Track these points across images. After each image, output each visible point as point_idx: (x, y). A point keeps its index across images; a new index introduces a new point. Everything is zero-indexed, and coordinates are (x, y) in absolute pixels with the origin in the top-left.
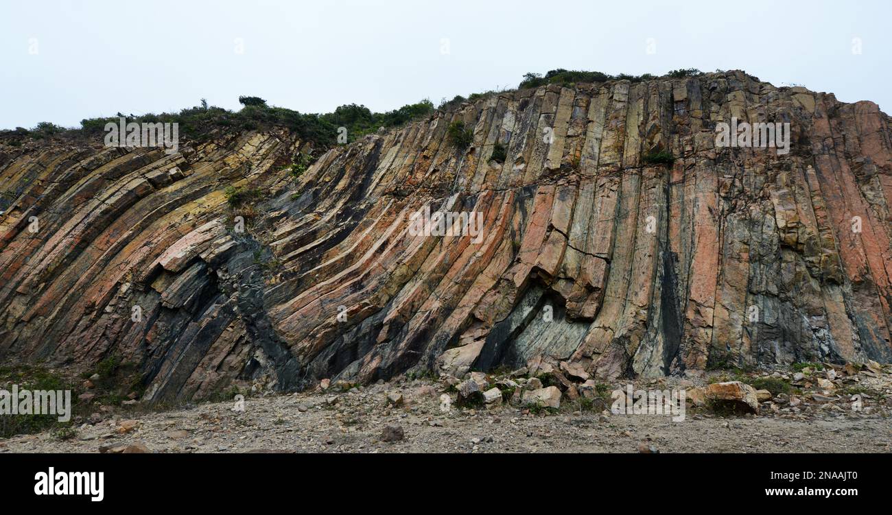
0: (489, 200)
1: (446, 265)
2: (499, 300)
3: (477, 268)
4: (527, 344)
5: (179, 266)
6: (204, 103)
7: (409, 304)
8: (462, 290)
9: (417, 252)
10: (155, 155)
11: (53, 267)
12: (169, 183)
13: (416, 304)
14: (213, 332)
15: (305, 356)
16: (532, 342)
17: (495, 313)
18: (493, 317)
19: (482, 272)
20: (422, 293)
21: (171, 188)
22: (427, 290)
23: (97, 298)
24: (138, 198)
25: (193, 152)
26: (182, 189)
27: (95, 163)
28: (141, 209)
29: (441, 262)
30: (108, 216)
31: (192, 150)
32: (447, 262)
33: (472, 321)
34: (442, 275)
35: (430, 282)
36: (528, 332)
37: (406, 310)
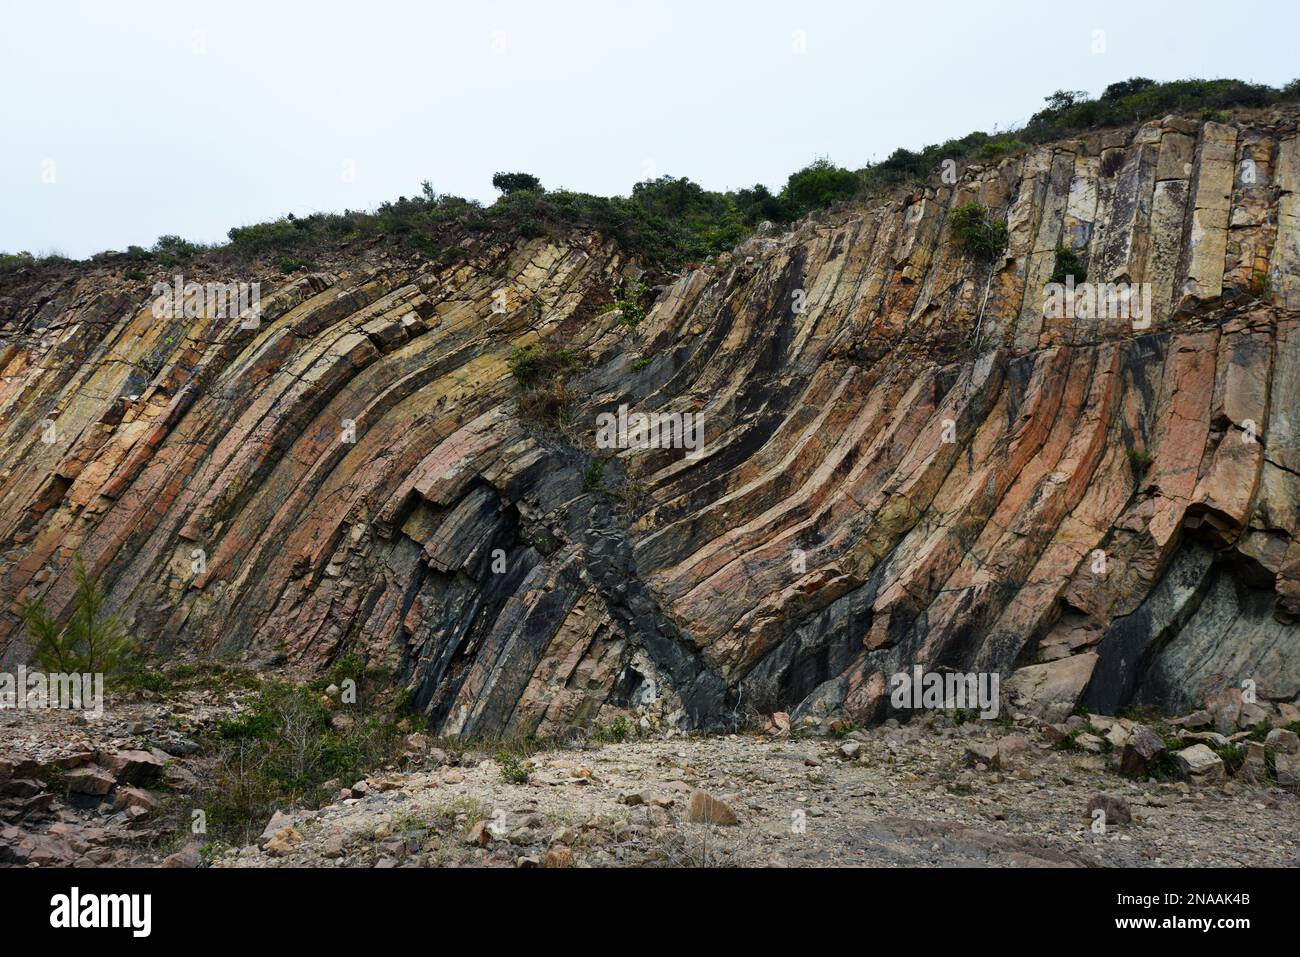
0: (1063, 366)
1: (991, 498)
2: (1119, 572)
3: (1060, 506)
4: (1187, 665)
5: (449, 494)
6: (427, 188)
7: (925, 576)
8: (1033, 549)
9: (926, 472)
10: (373, 290)
11: (232, 495)
12: (404, 342)
13: (938, 574)
14: (552, 616)
15: (733, 667)
16: (1198, 660)
17: (1111, 599)
18: (1108, 606)
19: (1069, 514)
20: (949, 553)
21: (407, 351)
22: (958, 548)
23: (313, 550)
24: (356, 370)
25: (434, 283)
26: (425, 352)
27: (277, 307)
28: (361, 390)
29: (981, 491)
30: (311, 403)
31: (434, 279)
32: (991, 492)
33: (1064, 612)
34: (983, 518)
35: (962, 532)
36: (1187, 641)
37: (920, 587)
